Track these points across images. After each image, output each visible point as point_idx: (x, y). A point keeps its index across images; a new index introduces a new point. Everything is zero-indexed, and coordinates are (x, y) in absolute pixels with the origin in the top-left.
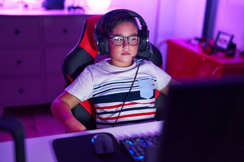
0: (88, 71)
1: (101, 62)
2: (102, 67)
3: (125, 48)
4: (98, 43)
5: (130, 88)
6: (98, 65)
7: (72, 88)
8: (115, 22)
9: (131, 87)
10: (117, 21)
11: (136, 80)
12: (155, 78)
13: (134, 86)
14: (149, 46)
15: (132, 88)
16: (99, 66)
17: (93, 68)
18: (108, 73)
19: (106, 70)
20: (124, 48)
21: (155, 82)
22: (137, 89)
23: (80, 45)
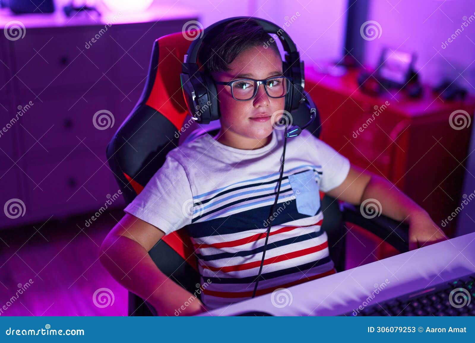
0: (176, 163)
1: (200, 140)
2: (205, 152)
3: (259, 106)
4: (194, 97)
5: (274, 196)
6: (194, 148)
7: (145, 205)
8: (235, 47)
9: (277, 194)
10: (240, 44)
11: (284, 175)
12: (320, 167)
13: (282, 189)
14: (306, 98)
15: (280, 195)
16: (198, 150)
17: (187, 156)
18: (222, 165)
19: (216, 160)
20: (257, 106)
21: (320, 176)
22: (290, 195)
23: (147, 104)
